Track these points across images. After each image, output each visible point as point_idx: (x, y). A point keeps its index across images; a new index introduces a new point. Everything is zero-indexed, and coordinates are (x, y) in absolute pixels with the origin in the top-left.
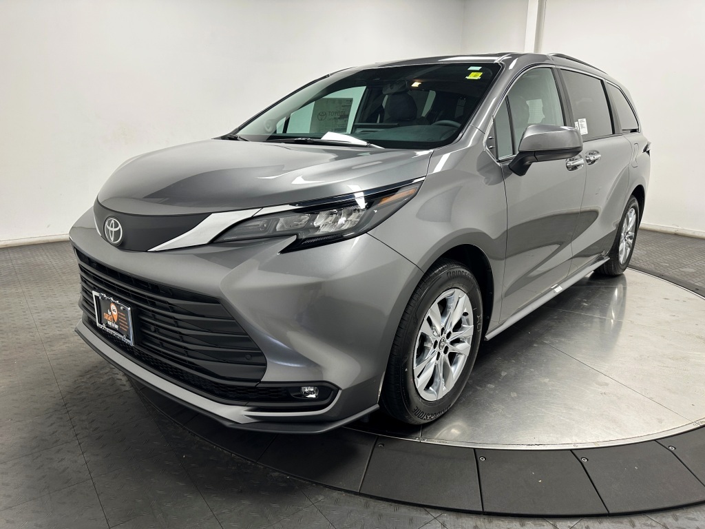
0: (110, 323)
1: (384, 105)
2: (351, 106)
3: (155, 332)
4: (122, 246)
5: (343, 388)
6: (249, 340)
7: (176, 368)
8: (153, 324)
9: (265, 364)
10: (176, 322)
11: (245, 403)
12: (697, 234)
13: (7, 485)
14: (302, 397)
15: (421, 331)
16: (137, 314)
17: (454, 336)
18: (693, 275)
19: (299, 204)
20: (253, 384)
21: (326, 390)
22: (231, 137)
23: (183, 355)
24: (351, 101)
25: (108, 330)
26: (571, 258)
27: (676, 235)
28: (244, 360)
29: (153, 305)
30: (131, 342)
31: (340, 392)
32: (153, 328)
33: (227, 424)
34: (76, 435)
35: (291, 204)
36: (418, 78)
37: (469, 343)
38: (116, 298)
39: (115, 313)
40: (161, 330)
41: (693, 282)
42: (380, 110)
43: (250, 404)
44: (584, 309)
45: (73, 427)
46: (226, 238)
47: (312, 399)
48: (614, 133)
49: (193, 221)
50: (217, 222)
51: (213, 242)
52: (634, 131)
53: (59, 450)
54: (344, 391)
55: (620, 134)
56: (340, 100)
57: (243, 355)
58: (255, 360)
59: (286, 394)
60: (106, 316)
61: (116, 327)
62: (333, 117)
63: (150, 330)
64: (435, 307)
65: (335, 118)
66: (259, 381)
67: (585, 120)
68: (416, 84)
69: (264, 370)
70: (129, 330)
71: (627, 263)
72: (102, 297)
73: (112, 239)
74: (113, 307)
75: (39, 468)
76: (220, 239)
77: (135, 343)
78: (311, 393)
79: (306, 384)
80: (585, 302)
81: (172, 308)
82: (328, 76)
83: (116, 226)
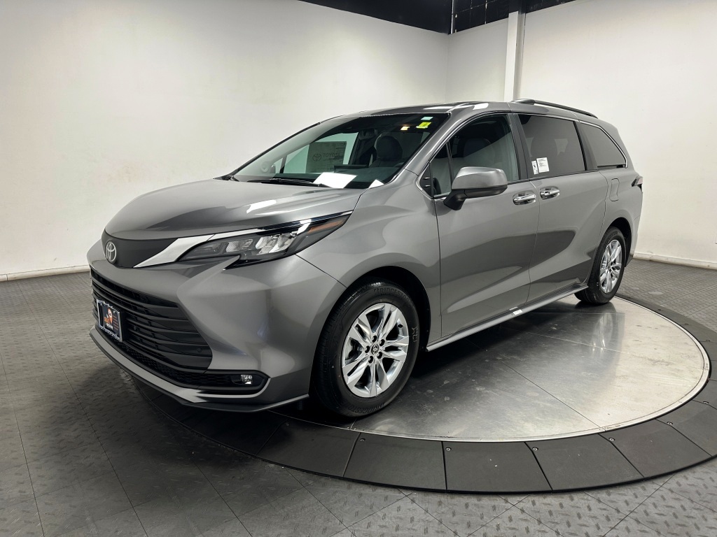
0: (108, 325)
1: (375, 146)
2: (345, 148)
3: (136, 331)
4: (116, 263)
5: (272, 377)
6: (199, 336)
7: (152, 360)
8: (135, 324)
9: (211, 356)
10: (150, 323)
11: (197, 387)
12: (669, 260)
13: (43, 476)
14: (242, 383)
15: (348, 337)
16: (125, 317)
17: (388, 344)
18: (660, 298)
19: (265, 228)
20: (202, 372)
21: (259, 377)
22: (226, 178)
23: (154, 348)
24: (344, 144)
25: (106, 330)
26: (530, 284)
27: (651, 261)
28: (196, 352)
29: (135, 309)
30: (120, 339)
31: (269, 380)
32: (135, 328)
33: (183, 403)
34: (98, 438)
35: (259, 228)
36: (407, 123)
37: (405, 351)
38: (111, 304)
39: (111, 317)
40: (141, 330)
41: (658, 304)
42: (372, 150)
43: (200, 387)
44: (553, 332)
45: (95, 431)
46: (188, 257)
47: (249, 385)
48: (586, 169)
49: (165, 244)
50: (183, 244)
51: (179, 260)
52: (620, 166)
53: (84, 450)
54: (273, 379)
55: (593, 170)
56: (334, 144)
57: (195, 348)
58: (205, 352)
59: (228, 380)
60: (105, 320)
61: (112, 327)
62: (328, 158)
63: (133, 329)
64: (363, 317)
65: (330, 159)
66: (206, 369)
67: (546, 159)
68: (405, 128)
69: (211, 361)
70: (119, 331)
71: (614, 292)
72: (103, 304)
73: (110, 258)
74: (110, 311)
75: (68, 464)
76: (184, 258)
77: (123, 340)
78: (249, 380)
79: (244, 372)
80: (556, 326)
81: (147, 312)
82: (319, 123)
83: (113, 248)
